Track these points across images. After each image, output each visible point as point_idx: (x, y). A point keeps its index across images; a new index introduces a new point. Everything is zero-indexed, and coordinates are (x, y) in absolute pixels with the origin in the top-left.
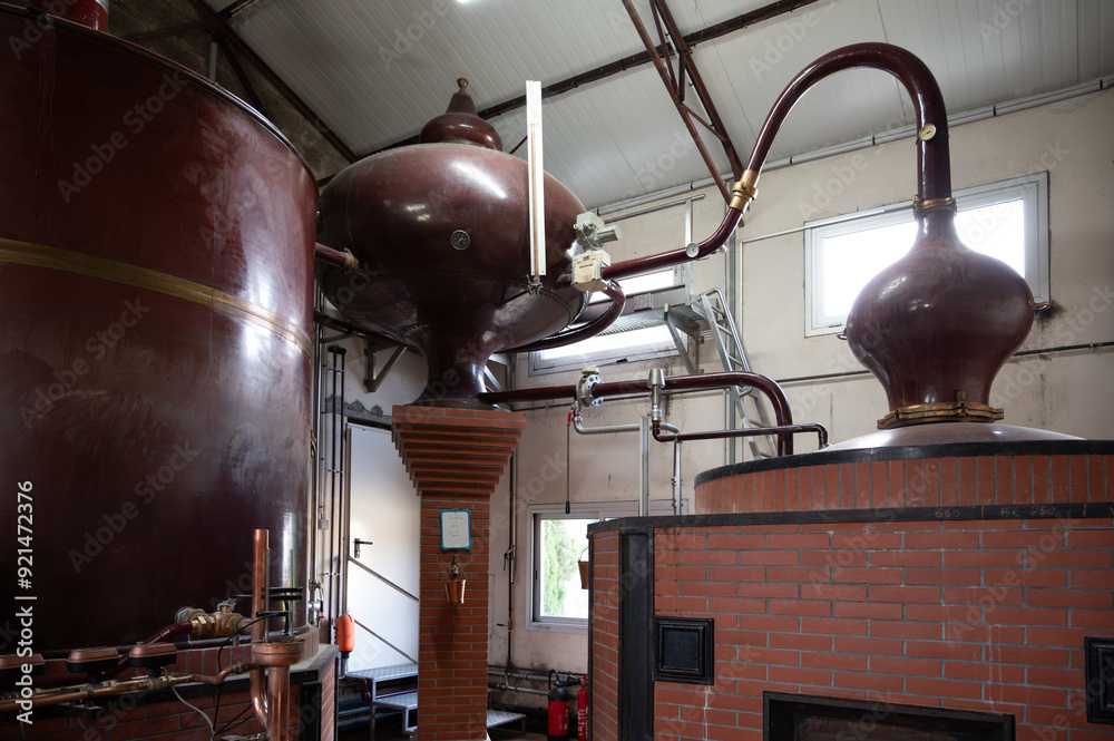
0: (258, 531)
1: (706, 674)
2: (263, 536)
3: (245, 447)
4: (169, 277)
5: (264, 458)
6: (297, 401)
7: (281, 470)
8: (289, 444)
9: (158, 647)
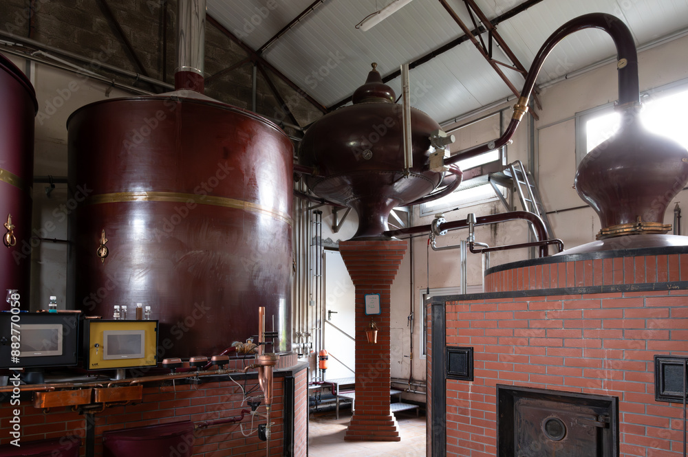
0: (260, 308)
1: (469, 376)
2: (262, 310)
3: (260, 270)
4: (226, 199)
5: (268, 275)
6: (284, 246)
7: (276, 279)
8: (280, 267)
9: (222, 357)
